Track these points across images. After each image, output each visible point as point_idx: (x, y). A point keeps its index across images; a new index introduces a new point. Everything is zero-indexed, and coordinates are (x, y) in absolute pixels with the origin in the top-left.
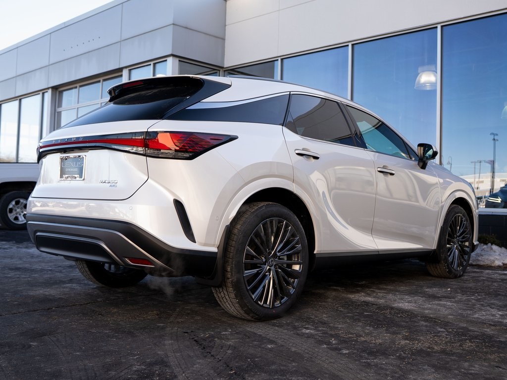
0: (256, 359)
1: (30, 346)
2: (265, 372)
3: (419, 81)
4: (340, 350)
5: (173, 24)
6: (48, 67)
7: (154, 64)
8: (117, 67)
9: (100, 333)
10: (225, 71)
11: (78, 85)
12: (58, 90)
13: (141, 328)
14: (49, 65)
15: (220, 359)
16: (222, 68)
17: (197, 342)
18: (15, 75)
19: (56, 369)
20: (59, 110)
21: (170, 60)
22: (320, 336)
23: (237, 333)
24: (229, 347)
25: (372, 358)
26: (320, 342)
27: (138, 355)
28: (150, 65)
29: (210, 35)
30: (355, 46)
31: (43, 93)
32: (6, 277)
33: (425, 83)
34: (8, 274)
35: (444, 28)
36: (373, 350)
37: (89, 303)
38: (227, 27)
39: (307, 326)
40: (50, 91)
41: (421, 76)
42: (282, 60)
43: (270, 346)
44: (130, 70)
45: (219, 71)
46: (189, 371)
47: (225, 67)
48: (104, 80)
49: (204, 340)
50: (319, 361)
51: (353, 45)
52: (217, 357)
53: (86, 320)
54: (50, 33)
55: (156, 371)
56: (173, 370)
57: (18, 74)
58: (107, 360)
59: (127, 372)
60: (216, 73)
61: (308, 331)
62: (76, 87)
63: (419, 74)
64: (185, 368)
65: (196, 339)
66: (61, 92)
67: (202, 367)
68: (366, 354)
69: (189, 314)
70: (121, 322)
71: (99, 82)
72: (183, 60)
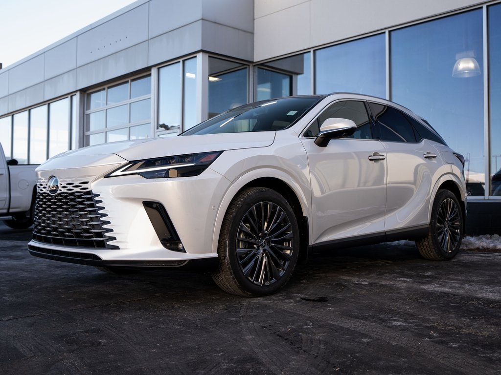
0: (357, 355)
1: (100, 343)
2: (375, 369)
3: (457, 68)
4: (447, 343)
5: (202, 19)
6: (75, 70)
7: (184, 61)
8: (145, 66)
9: (170, 328)
10: (254, 66)
11: (106, 87)
12: (86, 93)
13: (213, 324)
14: (77, 68)
15: (316, 355)
16: (252, 62)
17: (280, 336)
18: (43, 80)
19: (136, 367)
20: (87, 112)
21: (200, 56)
22: (415, 329)
23: (320, 327)
24: (320, 342)
25: (489, 352)
26: (421, 336)
27: (222, 351)
28: (179, 62)
29: (239, 29)
30: (392, 33)
31: (72, 97)
32: (53, 274)
33: (463, 70)
34: (55, 271)
35: (490, 8)
36: (485, 343)
37: (148, 298)
38: (255, 21)
39: (394, 318)
40: (78, 94)
41: (459, 63)
42: (314, 51)
43: (365, 340)
44: (159, 69)
45: (249, 65)
46: (287, 369)
47: (255, 61)
48: (133, 80)
49: (288, 334)
50: (430, 357)
51: (390, 32)
52: (311, 353)
53: (150, 315)
54: (77, 36)
55: (249, 369)
56: (269, 368)
57: (46, 79)
58: (190, 357)
59: (218, 371)
60: (246, 68)
61: (398, 324)
62: (104, 89)
63: (456, 61)
64: (281, 365)
65: (278, 333)
66: (89, 95)
67: (300, 364)
68: (480, 348)
69: (258, 307)
70: (189, 318)
71: (127, 82)
72: (213, 56)
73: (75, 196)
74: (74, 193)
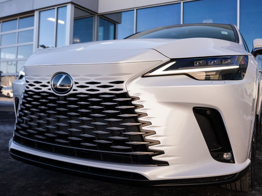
10: (98, 16)
16: (97, 13)
21: (69, 6)
28: (55, 8)
42: (137, 10)
44: (40, 12)
45: (95, 15)
47: (99, 13)
48: (20, 18)
71: (16, 19)
72: (77, 6)
73: (100, 98)
74: (100, 94)
